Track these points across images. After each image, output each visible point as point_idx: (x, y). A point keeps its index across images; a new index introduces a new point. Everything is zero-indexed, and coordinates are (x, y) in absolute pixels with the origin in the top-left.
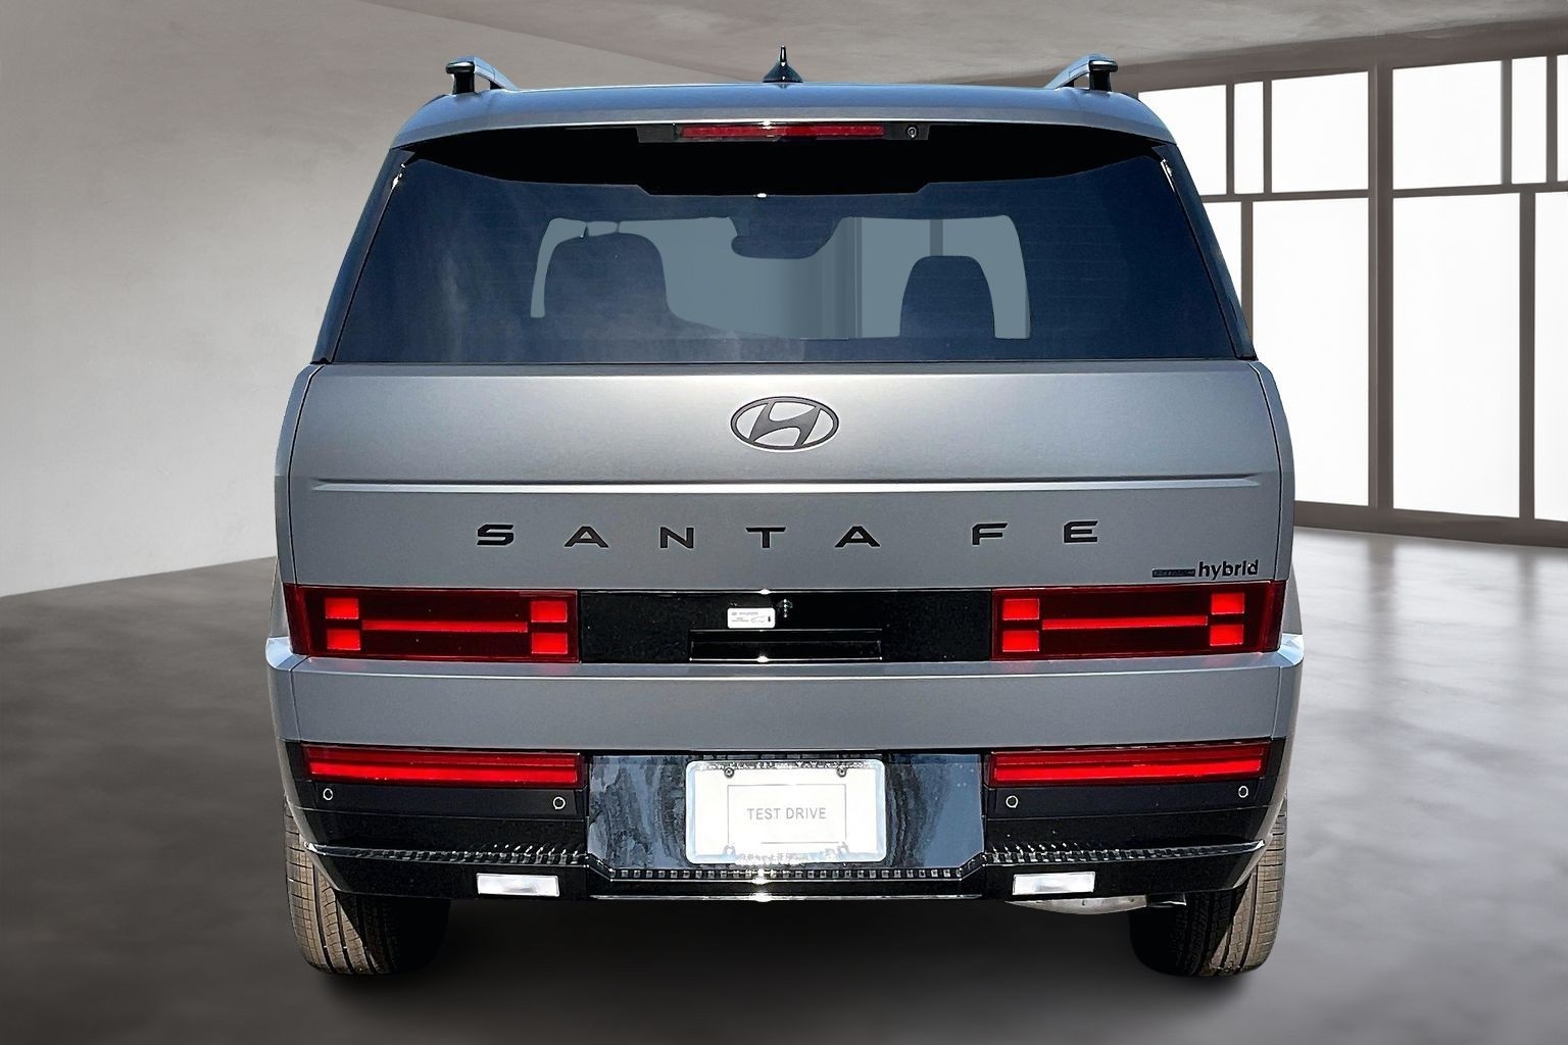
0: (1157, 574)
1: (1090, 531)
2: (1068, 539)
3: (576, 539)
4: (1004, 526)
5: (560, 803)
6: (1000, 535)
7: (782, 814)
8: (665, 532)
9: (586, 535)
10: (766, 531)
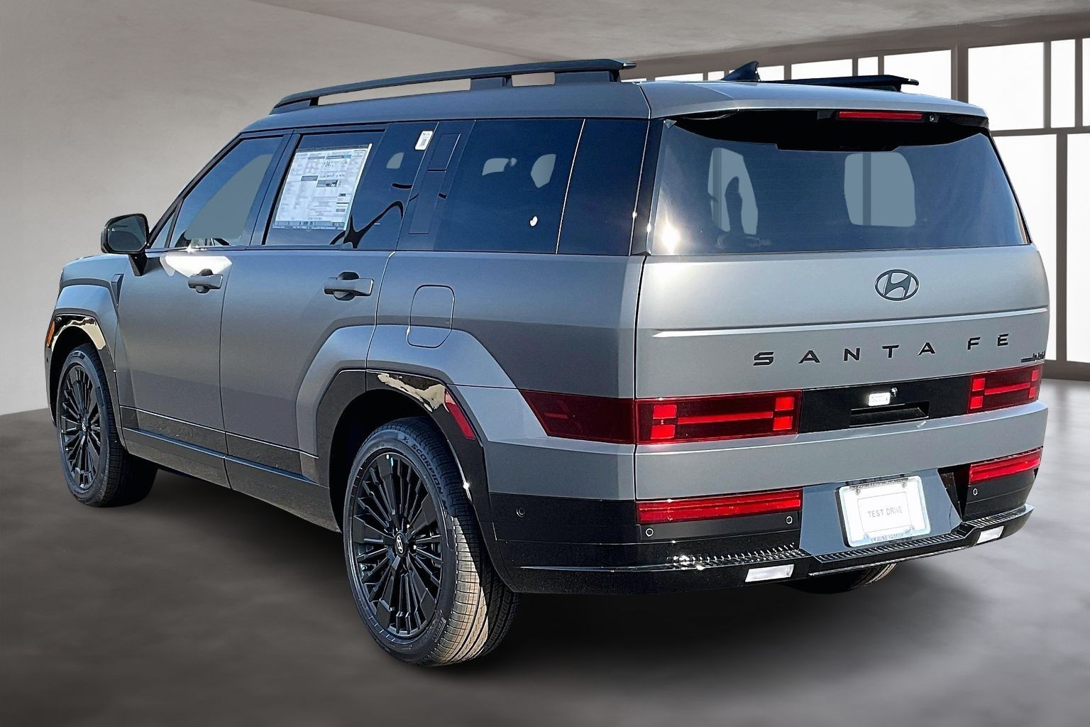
0: (1024, 360)
1: (1005, 340)
2: (999, 344)
3: (805, 359)
4: (978, 338)
5: (790, 520)
6: (977, 344)
7: (885, 512)
8: (847, 352)
9: (810, 356)
10: (891, 348)
